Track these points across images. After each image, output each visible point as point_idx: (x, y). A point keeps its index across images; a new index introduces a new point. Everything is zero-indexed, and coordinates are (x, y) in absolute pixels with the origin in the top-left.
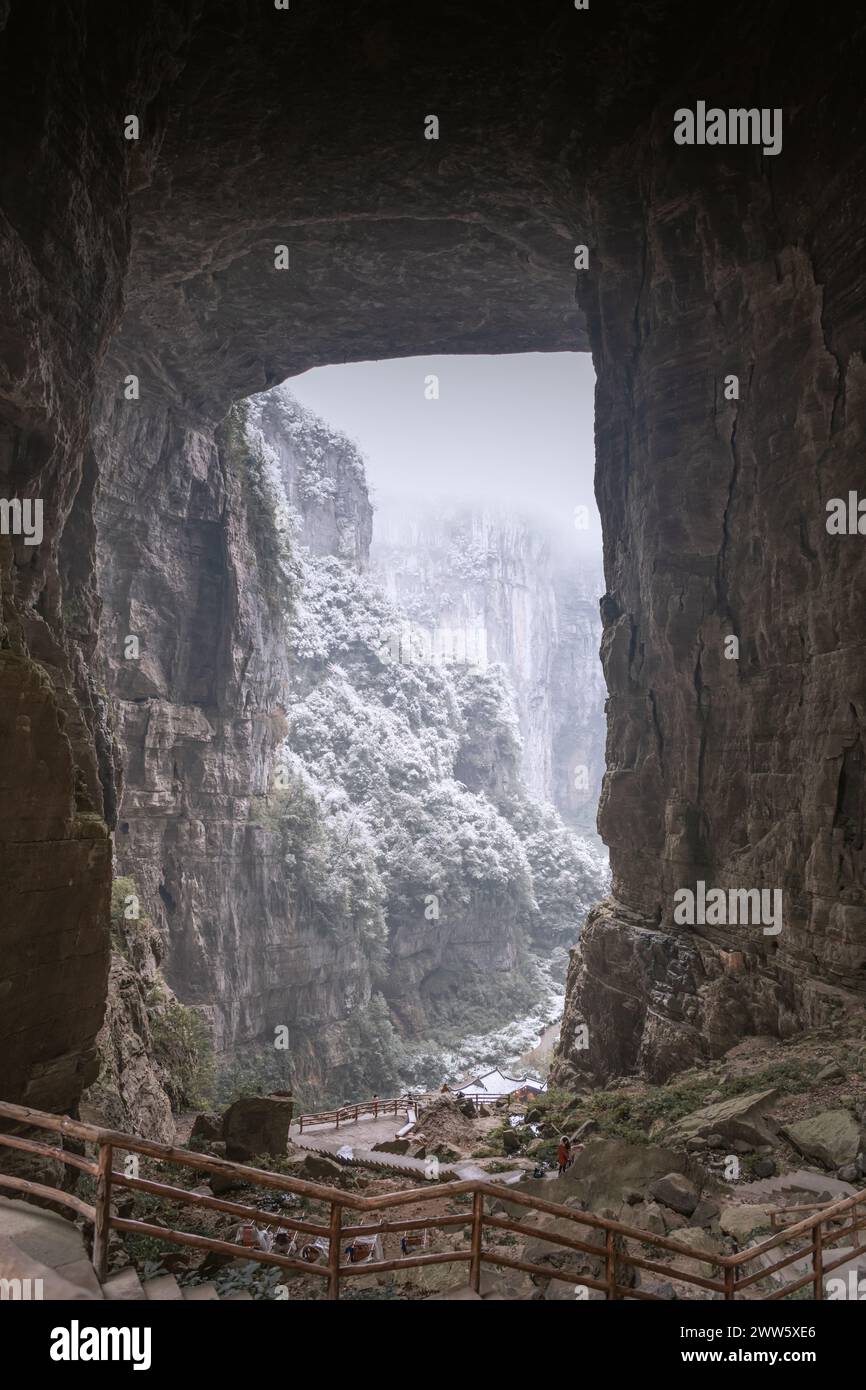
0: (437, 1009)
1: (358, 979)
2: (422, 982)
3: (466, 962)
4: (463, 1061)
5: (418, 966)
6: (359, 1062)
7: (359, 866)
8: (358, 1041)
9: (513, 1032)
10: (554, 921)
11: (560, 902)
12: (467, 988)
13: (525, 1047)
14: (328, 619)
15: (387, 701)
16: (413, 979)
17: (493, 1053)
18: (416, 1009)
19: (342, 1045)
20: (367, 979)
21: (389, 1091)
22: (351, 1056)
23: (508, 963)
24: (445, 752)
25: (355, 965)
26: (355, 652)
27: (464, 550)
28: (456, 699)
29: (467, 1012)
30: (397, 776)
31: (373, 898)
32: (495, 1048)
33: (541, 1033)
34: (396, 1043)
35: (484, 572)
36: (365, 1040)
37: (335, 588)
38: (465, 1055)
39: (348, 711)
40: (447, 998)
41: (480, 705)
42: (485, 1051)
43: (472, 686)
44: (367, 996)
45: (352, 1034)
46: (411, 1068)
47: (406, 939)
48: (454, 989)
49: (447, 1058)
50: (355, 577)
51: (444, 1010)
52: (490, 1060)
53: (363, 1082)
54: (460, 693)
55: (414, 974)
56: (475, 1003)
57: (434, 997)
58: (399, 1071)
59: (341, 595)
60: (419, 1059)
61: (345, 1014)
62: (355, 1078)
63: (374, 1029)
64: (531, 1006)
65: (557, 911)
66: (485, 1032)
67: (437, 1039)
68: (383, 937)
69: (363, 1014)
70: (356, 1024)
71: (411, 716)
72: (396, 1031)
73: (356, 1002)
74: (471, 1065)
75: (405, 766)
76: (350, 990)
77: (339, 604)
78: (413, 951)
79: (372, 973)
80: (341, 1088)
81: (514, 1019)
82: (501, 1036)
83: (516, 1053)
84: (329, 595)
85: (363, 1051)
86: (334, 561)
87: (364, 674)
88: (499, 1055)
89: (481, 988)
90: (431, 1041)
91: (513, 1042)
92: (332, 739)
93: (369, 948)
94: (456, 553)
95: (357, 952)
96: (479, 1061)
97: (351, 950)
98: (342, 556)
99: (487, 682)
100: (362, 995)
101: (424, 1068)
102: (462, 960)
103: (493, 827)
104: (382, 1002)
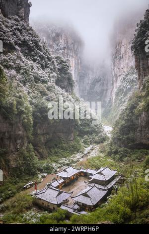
0: (50, 151)
1: (22, 138)
2: (46, 143)
3: (59, 138)
4: (59, 165)
5: (44, 137)
6: (22, 166)
7: (20, 96)
8: (22, 159)
9: (74, 157)
10: (84, 129)
11: (86, 123)
12: (60, 145)
13: (78, 161)
14: (15, 34)
15: (34, 60)
16: (43, 141)
17: (69, 162)
18: (43, 150)
19: (16, 160)
20: (26, 139)
21: (34, 175)
22: (19, 163)
23: (72, 139)
24: (53, 77)
25: (20, 132)
26: (24, 45)
27: (57, 45)
28: (56, 64)
29: (60, 152)
30: (37, 79)
31: (26, 109)
32: (69, 161)
33: (83, 157)
34: (36, 159)
35: (63, 50)
36: (25, 158)
37: (17, 25)
38: (60, 164)
39: (21, 60)
40: (54, 148)
41: (63, 68)
42: (66, 162)
43: (61, 63)
44: (26, 144)
45: (20, 157)
46: (42, 168)
47: (40, 128)
48: (56, 145)
49: (54, 165)
50: (23, 23)
51: (53, 151)
52: (68, 165)
53: (24, 172)
54: (57, 65)
55: (42, 139)
56: (62, 149)
57: (50, 148)
58: (38, 169)
59: (19, 27)
60: (45, 165)
61: (17, 150)
62: (21, 171)
63: (28, 155)
64: (79, 150)
65: (85, 126)
66: (65, 157)
67: (50, 159)
68: (31, 124)
69: (24, 150)
70: (22, 153)
71: (42, 65)
72: (36, 156)
73: (22, 146)
74: (62, 166)
75: (40, 76)
76: (19, 141)
77: (18, 29)
78: (43, 133)
79: (28, 138)
80: (16, 175)
81: (74, 154)
82: (71, 158)
83: (75, 162)
84: (15, 27)
85: (24, 162)
86: (17, 17)
87: (27, 51)
88: (70, 163)
89: (64, 145)
90: (49, 159)
91: (75, 159)
92: (15, 68)
93: (26, 127)
94: (55, 45)
95: (21, 128)
96: (64, 165)
97: (18, 127)
98: (19, 17)
99: (65, 62)
100: (24, 144)
101: (46, 168)
102: (58, 137)
103: (68, 97)
104: (31, 147)
